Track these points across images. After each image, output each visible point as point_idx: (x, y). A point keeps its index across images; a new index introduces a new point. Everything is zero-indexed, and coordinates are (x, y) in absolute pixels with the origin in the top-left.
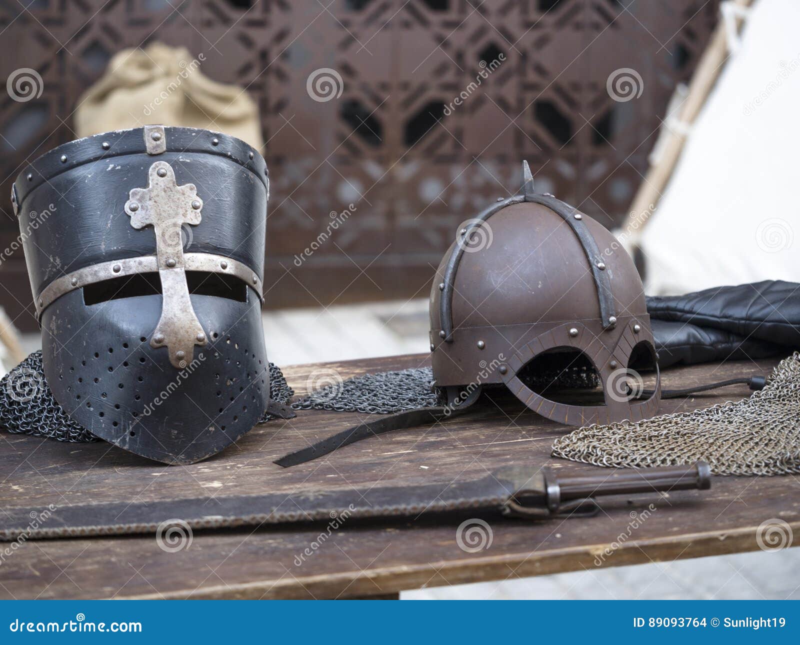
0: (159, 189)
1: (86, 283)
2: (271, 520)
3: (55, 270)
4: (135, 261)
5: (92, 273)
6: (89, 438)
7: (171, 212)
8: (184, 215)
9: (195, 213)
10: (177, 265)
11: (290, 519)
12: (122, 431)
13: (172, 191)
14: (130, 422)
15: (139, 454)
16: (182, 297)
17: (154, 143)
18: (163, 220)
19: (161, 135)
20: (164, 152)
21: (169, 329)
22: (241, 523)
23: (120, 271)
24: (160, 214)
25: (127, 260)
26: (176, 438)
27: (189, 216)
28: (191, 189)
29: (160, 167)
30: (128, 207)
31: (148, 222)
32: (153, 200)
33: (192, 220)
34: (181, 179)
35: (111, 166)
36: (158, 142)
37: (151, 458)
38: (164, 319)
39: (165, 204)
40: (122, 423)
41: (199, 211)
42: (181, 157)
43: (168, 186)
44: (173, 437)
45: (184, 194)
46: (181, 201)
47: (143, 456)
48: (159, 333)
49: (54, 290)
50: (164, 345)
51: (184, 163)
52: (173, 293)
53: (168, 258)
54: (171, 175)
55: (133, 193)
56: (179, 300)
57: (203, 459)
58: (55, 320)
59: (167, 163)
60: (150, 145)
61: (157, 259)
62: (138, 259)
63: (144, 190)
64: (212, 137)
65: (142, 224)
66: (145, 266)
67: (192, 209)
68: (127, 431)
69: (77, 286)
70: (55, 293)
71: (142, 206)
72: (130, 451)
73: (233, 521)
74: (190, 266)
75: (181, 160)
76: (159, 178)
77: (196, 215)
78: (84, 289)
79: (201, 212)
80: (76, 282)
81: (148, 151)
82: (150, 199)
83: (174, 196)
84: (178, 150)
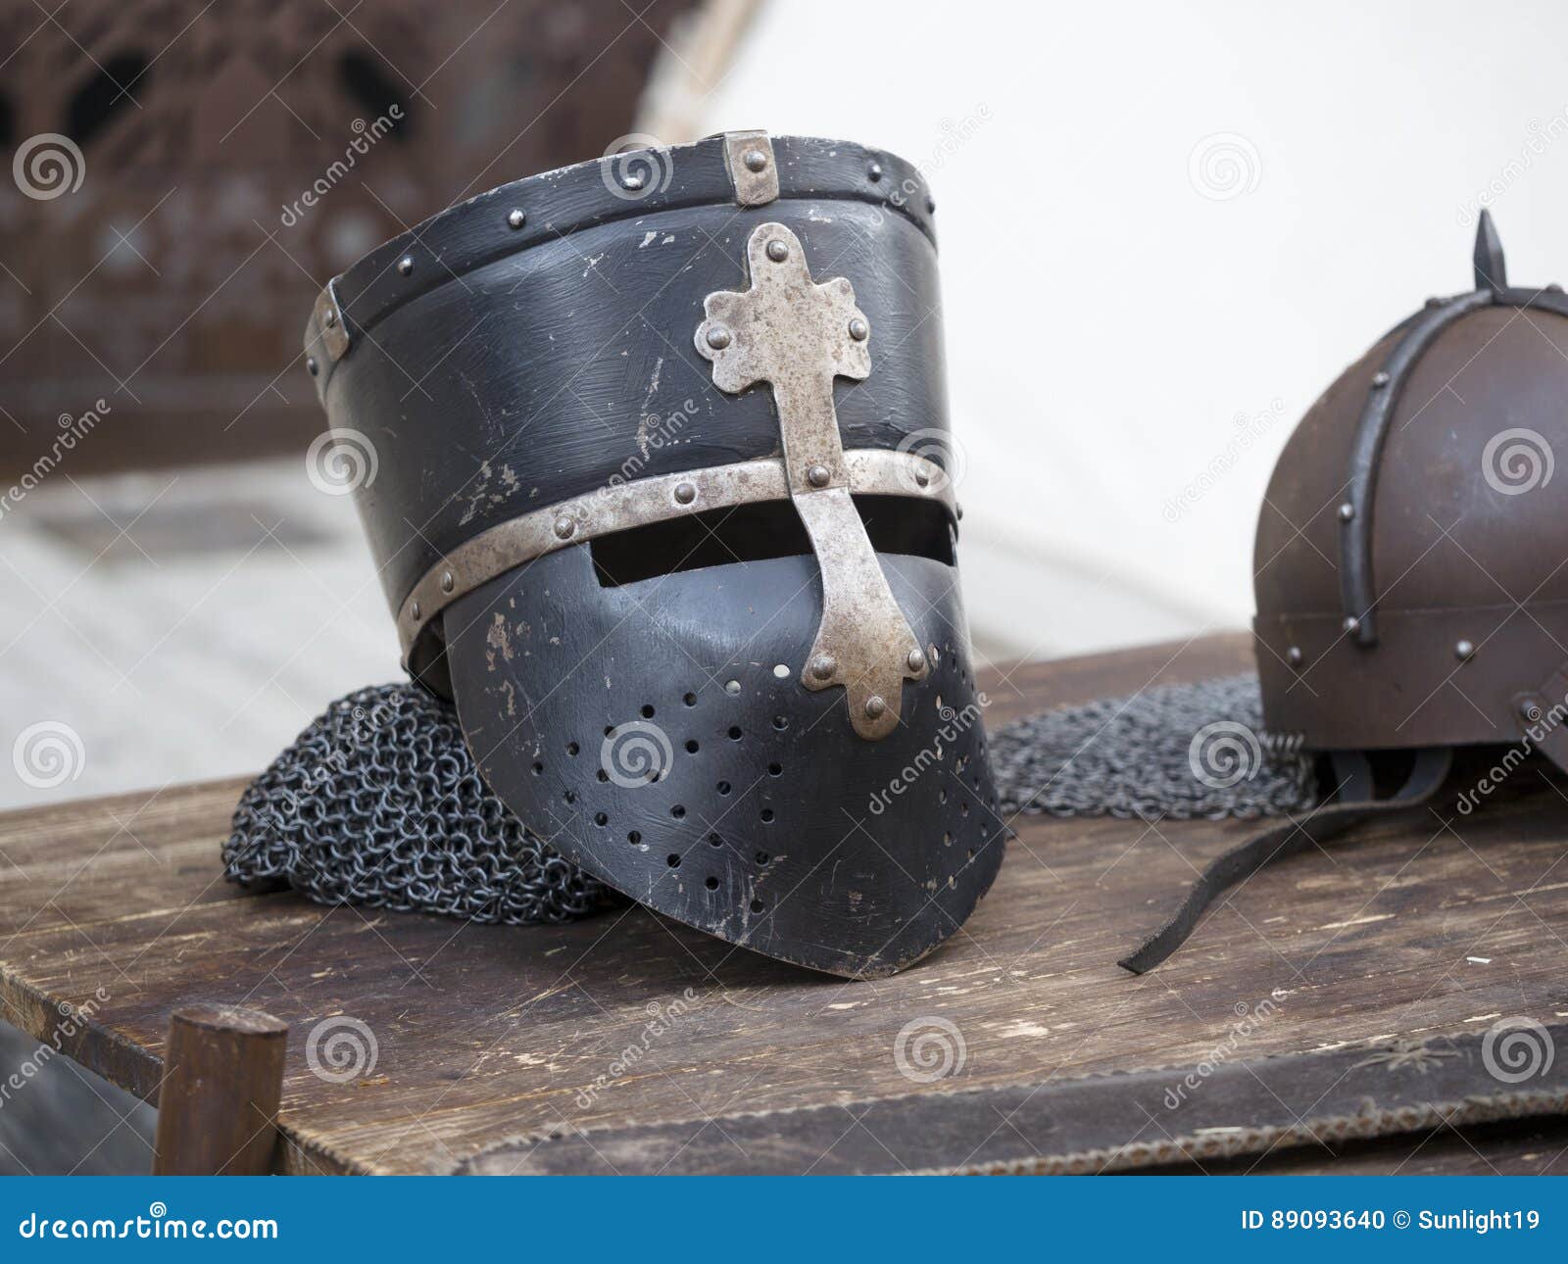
0: (774, 294)
1: (601, 531)
2: (1360, 1131)
3: (498, 498)
4: (730, 474)
5: (616, 507)
6: (557, 914)
7: (807, 349)
8: (837, 357)
9: (858, 349)
10: (833, 481)
11: (1407, 1126)
12: (730, 900)
13: (803, 297)
14: (751, 877)
15: (775, 955)
16: (863, 561)
17: (753, 176)
18: (790, 370)
19: (767, 157)
20: (776, 198)
21: (845, 644)
22: (1291, 1141)
23: (695, 500)
24: (784, 356)
25: (710, 471)
26: (859, 913)
27: (845, 358)
28: (844, 291)
29: (769, 238)
30: (703, 337)
31: (757, 375)
32: (764, 321)
33: (853, 368)
34: (818, 267)
35: (650, 236)
36: (761, 175)
37: (804, 965)
38: (831, 618)
39: (792, 330)
40: (730, 880)
41: (864, 344)
42: (811, 212)
43: (792, 284)
44: (854, 910)
45: (830, 305)
46: (825, 321)
47: (784, 959)
48: (823, 653)
49: (498, 549)
50: (836, 682)
51: (820, 227)
52: (841, 551)
53: (810, 464)
54: (797, 256)
55: (711, 304)
56: (860, 569)
57: (918, 959)
58: (505, 624)
59: (785, 228)
60: (743, 181)
61: (784, 466)
62: (736, 468)
63: (740, 295)
64: (867, 159)
65: (743, 381)
66: (755, 485)
67: (851, 341)
68: (744, 900)
69: (572, 538)
70: (502, 558)
71: (739, 336)
72: (753, 949)
73: (1273, 1138)
74: (858, 483)
75: (813, 219)
76: (772, 264)
77: (860, 355)
78: (592, 547)
79: (868, 346)
80: (570, 531)
81: (741, 195)
82: (757, 319)
83: (809, 309)
84: (804, 195)
